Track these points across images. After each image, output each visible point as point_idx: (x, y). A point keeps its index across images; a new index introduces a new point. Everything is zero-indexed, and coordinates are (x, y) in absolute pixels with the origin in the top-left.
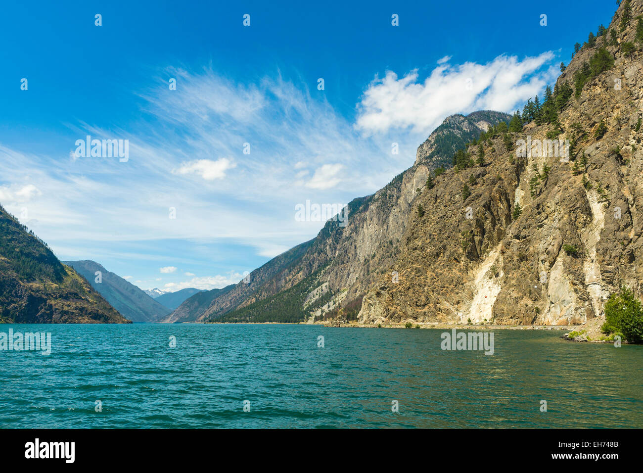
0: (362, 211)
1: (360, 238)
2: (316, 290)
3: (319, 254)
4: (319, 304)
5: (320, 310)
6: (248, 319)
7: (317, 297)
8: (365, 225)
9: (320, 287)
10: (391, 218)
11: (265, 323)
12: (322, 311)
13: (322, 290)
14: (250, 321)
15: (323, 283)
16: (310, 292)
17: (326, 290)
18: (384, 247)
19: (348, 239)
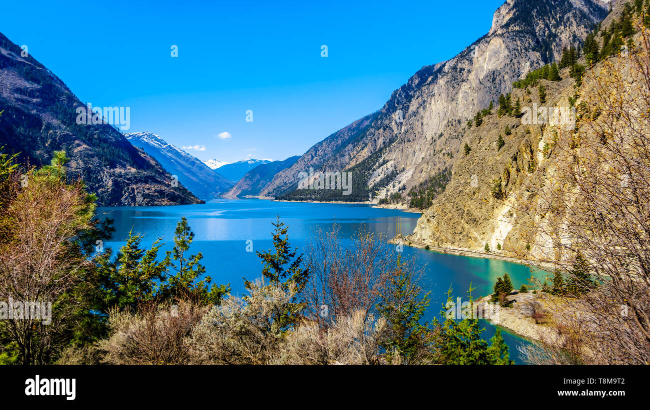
0: (430, 83)
1: (427, 114)
2: (381, 168)
3: (385, 129)
4: (384, 183)
5: (385, 189)
6: (313, 197)
7: (382, 176)
8: (433, 101)
9: (385, 166)
10: (460, 95)
11: (331, 202)
12: (388, 191)
13: (387, 169)
14: (316, 199)
15: (388, 161)
16: (374, 170)
17: (391, 169)
18: (452, 125)
19: (415, 114)
